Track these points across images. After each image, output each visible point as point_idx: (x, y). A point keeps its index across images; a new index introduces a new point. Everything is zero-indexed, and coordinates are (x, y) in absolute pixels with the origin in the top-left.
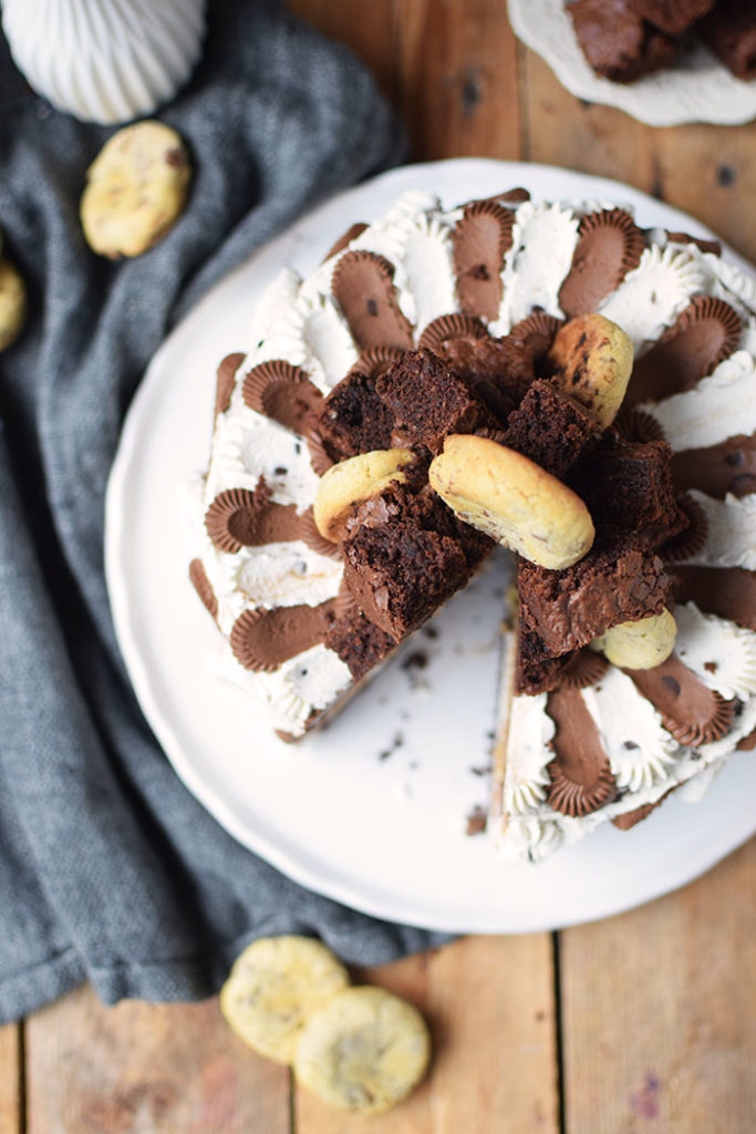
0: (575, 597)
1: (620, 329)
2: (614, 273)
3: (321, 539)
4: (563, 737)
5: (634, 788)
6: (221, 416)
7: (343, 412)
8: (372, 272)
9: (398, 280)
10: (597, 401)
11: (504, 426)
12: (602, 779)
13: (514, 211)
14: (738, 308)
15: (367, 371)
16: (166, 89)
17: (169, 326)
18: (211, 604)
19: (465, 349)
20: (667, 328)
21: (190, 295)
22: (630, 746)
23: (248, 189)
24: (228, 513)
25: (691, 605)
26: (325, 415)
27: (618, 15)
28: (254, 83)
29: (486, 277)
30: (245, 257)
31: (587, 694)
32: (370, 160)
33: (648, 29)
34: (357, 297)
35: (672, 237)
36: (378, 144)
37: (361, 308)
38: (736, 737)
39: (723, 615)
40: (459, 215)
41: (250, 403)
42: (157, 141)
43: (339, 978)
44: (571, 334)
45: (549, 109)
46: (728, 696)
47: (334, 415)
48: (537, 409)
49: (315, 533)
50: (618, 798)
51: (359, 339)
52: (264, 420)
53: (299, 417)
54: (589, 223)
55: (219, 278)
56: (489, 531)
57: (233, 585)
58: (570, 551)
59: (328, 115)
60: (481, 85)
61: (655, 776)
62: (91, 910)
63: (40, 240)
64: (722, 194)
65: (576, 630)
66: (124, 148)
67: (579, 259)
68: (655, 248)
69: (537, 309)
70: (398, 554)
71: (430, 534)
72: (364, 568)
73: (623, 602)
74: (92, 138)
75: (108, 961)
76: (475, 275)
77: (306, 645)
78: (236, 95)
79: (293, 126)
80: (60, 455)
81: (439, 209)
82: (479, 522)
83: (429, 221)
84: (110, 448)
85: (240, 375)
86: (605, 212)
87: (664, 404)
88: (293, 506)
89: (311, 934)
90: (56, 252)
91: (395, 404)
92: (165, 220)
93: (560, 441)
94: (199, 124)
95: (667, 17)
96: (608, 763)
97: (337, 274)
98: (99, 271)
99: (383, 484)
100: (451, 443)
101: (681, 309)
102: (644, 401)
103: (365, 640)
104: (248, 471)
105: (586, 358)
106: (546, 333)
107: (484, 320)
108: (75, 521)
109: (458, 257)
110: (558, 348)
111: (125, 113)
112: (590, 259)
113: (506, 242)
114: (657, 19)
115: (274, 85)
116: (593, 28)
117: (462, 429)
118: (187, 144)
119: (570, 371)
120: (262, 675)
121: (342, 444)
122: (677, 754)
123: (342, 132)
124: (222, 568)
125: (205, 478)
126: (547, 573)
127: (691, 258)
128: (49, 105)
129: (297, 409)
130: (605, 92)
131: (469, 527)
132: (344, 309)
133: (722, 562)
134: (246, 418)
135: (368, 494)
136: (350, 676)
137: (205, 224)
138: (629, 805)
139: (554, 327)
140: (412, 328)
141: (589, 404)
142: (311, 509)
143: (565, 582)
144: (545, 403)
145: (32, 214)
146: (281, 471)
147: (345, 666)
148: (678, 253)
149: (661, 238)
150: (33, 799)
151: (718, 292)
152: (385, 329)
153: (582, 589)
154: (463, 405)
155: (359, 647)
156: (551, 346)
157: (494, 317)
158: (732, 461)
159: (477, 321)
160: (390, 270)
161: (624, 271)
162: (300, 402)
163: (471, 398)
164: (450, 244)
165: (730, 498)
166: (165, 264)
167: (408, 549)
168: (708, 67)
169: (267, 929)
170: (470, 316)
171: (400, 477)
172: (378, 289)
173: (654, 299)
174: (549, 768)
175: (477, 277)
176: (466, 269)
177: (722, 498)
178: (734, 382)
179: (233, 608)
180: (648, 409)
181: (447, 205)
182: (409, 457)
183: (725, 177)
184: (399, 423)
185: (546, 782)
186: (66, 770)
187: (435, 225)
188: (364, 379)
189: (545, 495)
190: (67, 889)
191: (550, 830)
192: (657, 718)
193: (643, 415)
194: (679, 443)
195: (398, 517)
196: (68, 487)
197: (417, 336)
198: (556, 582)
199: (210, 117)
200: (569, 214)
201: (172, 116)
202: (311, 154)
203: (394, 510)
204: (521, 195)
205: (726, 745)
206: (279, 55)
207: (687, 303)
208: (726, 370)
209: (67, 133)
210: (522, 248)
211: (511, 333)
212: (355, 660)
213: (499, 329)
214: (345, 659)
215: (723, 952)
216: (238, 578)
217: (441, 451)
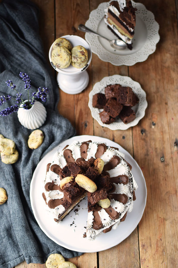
0: (94, 196)
1: (102, 160)
2: (102, 152)
3: (61, 189)
4: (95, 218)
5: (105, 226)
6: (47, 172)
7: (64, 171)
8: (69, 152)
9: (73, 153)
10: (99, 170)
11: (85, 173)
12: (100, 224)
13: (89, 144)
14: (120, 157)
15: (68, 166)
16: (41, 125)
17: (40, 159)
18: (45, 199)
19: (81, 163)
20: (110, 160)
21: (43, 155)
22: (105, 220)
23: (52, 139)
24: (48, 186)
25: (113, 199)
26: (62, 172)
27: (106, 115)
28: (54, 124)
29: (85, 153)
30: (52, 149)
31: (99, 212)
32: (70, 135)
33: (110, 117)
34: (67, 156)
35: (111, 147)
36: (71, 133)
37: (67, 157)
38: (120, 219)
39: (118, 201)
40: (81, 144)
41: (51, 170)
42: (39, 132)
43: (64, 260)
44: (96, 161)
45: (97, 127)
46: (118, 212)
47: (63, 172)
48: (90, 171)
49: (60, 188)
50: (103, 228)
51: (67, 161)
52: (53, 173)
53: (58, 172)
54: (99, 145)
55: (48, 152)
56: (84, 188)
57: (48, 196)
58: (93, 190)
59: (64, 129)
60: (87, 124)
61: (108, 224)
62: (26, 248)
63: (21, 146)
64: (123, 140)
65: (94, 201)
66: (34, 133)
67: (98, 150)
68: (108, 149)
69: (92, 157)
70: (71, 190)
71: (75, 188)
72: (66, 192)
73: (101, 197)
74: (29, 132)
75: (28, 257)
76: (83, 152)
77: (59, 205)
78: (51, 126)
79: (59, 130)
80: (23, 178)
81: (79, 143)
82: (82, 186)
83: (77, 145)
84: (31, 178)
85: (50, 166)
86: (101, 144)
87: (110, 171)
88: (57, 185)
89: (60, 253)
90: (24, 148)
91: (71, 170)
92: (40, 144)
93: (92, 175)
94: (45, 130)
95: (113, 115)
96: (101, 222)
97: (64, 152)
98: (30, 151)
99: (69, 181)
100: (78, 175)
101: (112, 157)
102: (107, 170)
103: (67, 203)
104: (51, 180)
105: (97, 164)
106: (93, 161)
107: (85, 159)
108: (25, 188)
109: (81, 150)
110: (95, 163)
111: (35, 128)
112: (99, 150)
113: (88, 148)
114: (111, 116)
115: (56, 124)
116: (103, 117)
117: (79, 173)
118: (43, 132)
119: (96, 166)
120: (52, 209)
121: (64, 176)
122: (112, 221)
123: (66, 131)
124: (47, 194)
125: (45, 181)
126: (91, 193)
127: (113, 150)
128: (23, 126)
129: (58, 171)
130: (105, 125)
131: (81, 187)
132: (65, 157)
133: (118, 193)
134: (51, 172)
135: (67, 182)
136: (65, 209)
137: (46, 144)
138: (105, 228)
139: (94, 160)
140: (75, 160)
141: (98, 170)
142: (60, 185)
143: (93, 194)
144: (91, 170)
145: (20, 143)
146: (56, 180)
147: (64, 207)
148: (112, 150)
149: (109, 147)
150: (18, 231)
151: (117, 155)
152: (71, 160)
153: (95, 195)
154: (80, 170)
155: (66, 205)
156: (94, 162)
157: (86, 158)
158: (119, 179)
159: (84, 159)
160: (71, 152)
161: (104, 152)
162: (58, 170)
163: (81, 169)
164: (80, 148)
165: (119, 184)
166: (40, 150)
167: (72, 190)
168: (120, 122)
169: (53, 252)
170: (83, 158)
171: (72, 180)
172: (70, 154)
173: (108, 156)
174: (93, 222)
175: (84, 153)
176: (82, 152)
177: (118, 184)
178: (119, 168)
179: (48, 199)
180: (108, 171)
181: (80, 143)
182: (73, 177)
183: (124, 137)
184: (72, 173)
185: (93, 225)
186: (22, 226)
187: (78, 145)
188: (67, 167)
189: (89, 182)
190: (22, 245)
191: (93, 232)
192: (108, 215)
193: (107, 172)
194: (112, 176)
195: (71, 186)
196: (24, 183)
197: (75, 161)
198: (92, 194)
199: (47, 129)
200: (96, 144)
201: (41, 129)
202: (62, 134)
203: (71, 185)
204: (90, 141)
205: (119, 220)
206: (57, 120)
207: (113, 156)
208: (118, 166)
209: (26, 131)
210: (90, 149)
211: (88, 161)
212: (65, 206)
213: (87, 160)
214: (64, 206)
215: (124, 257)
216: (49, 195)
217: (77, 176)
